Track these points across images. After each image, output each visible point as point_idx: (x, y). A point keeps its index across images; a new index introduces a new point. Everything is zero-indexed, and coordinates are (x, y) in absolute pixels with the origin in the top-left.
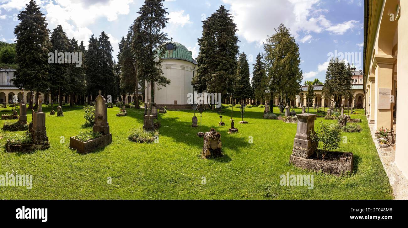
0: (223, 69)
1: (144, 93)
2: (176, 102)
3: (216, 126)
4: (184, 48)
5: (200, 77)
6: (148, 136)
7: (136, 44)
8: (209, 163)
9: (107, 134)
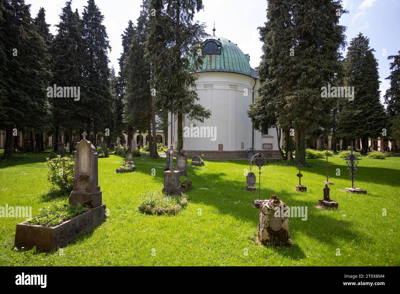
0: (309, 84)
1: (167, 131)
2: (221, 146)
3: (289, 192)
4: (235, 49)
5: (263, 102)
6: (171, 204)
7: (154, 44)
8: (265, 254)
9: (97, 206)
